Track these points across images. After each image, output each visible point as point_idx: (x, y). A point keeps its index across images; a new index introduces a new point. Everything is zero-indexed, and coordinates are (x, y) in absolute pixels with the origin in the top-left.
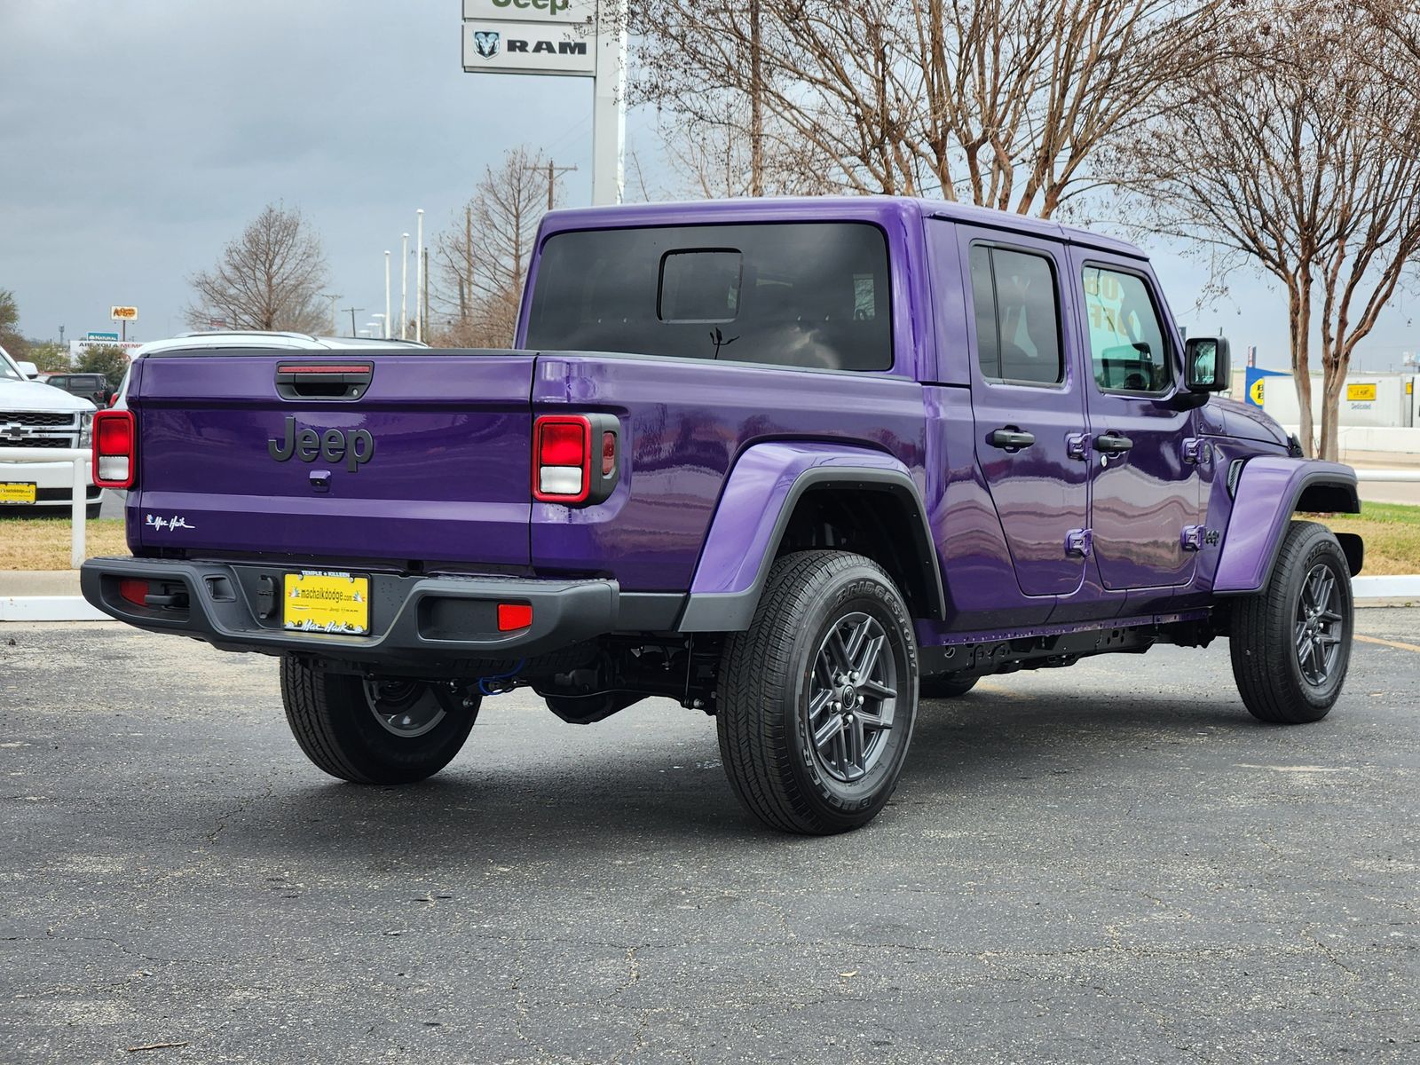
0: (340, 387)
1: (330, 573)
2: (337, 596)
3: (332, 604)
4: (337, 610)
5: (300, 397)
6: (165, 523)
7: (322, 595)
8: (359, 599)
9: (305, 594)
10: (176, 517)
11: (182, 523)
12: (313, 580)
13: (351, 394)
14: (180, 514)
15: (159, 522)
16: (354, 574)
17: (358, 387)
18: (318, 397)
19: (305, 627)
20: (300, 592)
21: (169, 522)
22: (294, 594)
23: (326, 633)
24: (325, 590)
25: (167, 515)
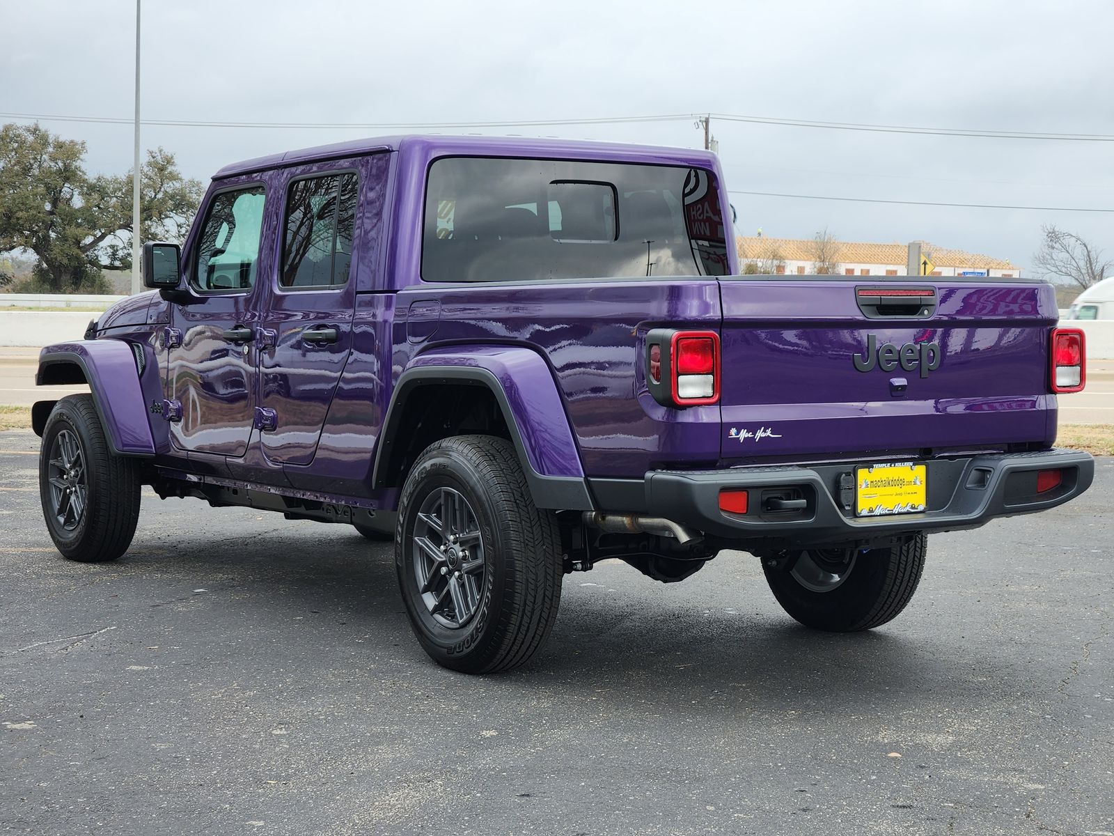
0: (913, 309)
1: (896, 464)
2: (900, 482)
3: (897, 489)
4: (901, 494)
5: (881, 317)
6: (750, 435)
7: (889, 483)
8: (918, 483)
9: (874, 484)
10: (763, 428)
11: (769, 433)
12: (882, 472)
13: (922, 314)
14: (766, 425)
15: (744, 434)
16: (916, 462)
17: (928, 308)
18: (894, 317)
19: (877, 512)
20: (869, 483)
21: (754, 434)
22: (864, 486)
23: (895, 514)
24: (891, 479)
25: (753, 427)
